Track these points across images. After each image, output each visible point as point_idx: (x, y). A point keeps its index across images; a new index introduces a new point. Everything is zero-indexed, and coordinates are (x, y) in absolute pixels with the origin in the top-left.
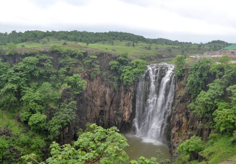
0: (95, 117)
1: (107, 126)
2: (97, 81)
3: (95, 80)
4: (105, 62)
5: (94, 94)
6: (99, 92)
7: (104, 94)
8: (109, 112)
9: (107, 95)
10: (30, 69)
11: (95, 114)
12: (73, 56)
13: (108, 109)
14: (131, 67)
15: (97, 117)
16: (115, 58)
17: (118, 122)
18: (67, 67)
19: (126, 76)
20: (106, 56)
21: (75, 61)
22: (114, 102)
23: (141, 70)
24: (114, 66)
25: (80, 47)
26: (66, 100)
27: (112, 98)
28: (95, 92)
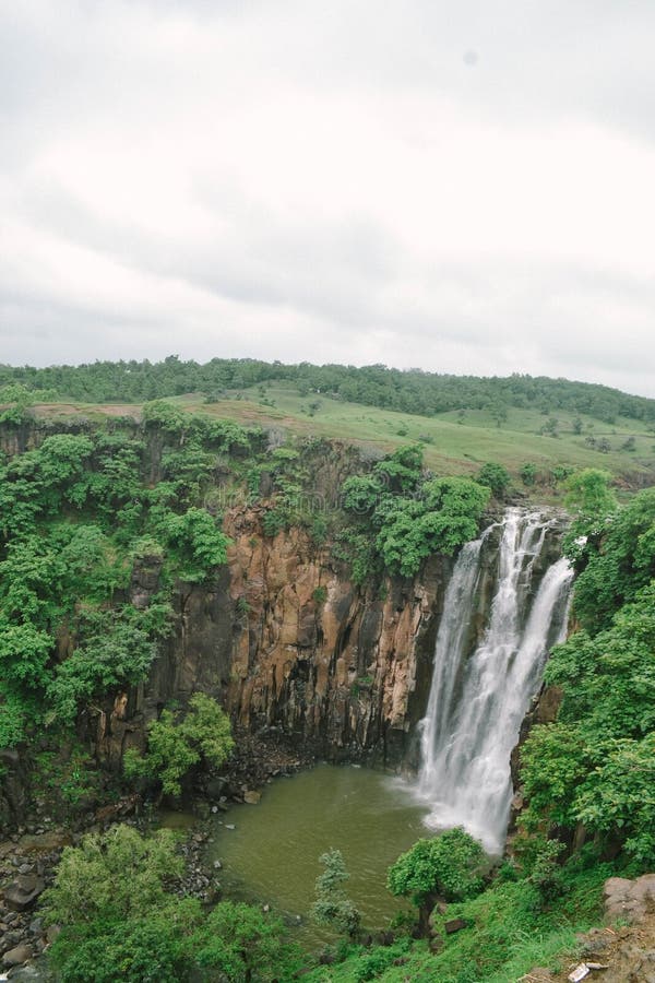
0: (271, 684)
1: (314, 726)
2: (289, 547)
3: (279, 540)
4: (334, 476)
5: (272, 595)
6: (294, 587)
7: (319, 597)
8: (330, 673)
9: (327, 605)
10: (56, 476)
11: (271, 672)
12: (212, 443)
13: (325, 661)
14: (417, 506)
15: (280, 683)
16: (369, 466)
17: (357, 721)
18: (182, 481)
19: (394, 537)
20: (339, 454)
21: (219, 461)
22: (353, 636)
23: (454, 523)
24: (358, 496)
25: (234, 415)
26: (142, 596)
27: (349, 620)
28: (280, 588)
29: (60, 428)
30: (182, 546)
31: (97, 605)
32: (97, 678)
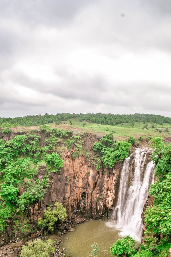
0: (76, 199)
1: (88, 210)
2: (79, 162)
3: (77, 160)
4: (90, 142)
5: (75, 175)
7: (88, 174)
8: (92, 195)
9: (90, 177)
10: (18, 146)
11: (76, 195)
12: (58, 136)
13: (90, 192)
14: (112, 149)
15: (78, 198)
16: (99, 139)
17: (100, 207)
18: (50, 146)
19: (107, 158)
20: (91, 137)
21: (60, 140)
22: (97, 185)
23: (122, 153)
24: (97, 147)
25: (63, 128)
26: (41, 176)
27: (96, 180)
28: (77, 173)
29: (18, 133)
30: (51, 163)
31: (30, 180)
32: (30, 199)
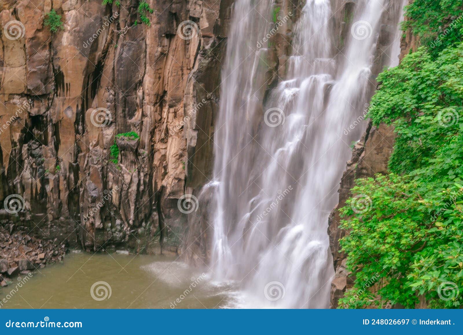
1: (60, 205)
6: (14, 12)
7: (52, 24)
9: (66, 35)
13: (69, 113)
22: (106, 77)
